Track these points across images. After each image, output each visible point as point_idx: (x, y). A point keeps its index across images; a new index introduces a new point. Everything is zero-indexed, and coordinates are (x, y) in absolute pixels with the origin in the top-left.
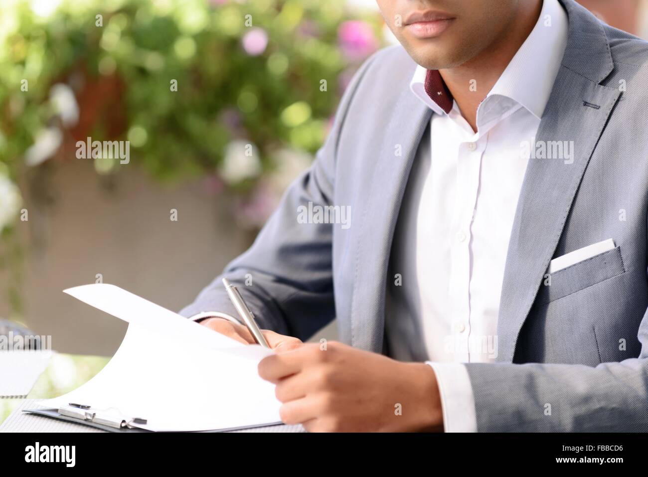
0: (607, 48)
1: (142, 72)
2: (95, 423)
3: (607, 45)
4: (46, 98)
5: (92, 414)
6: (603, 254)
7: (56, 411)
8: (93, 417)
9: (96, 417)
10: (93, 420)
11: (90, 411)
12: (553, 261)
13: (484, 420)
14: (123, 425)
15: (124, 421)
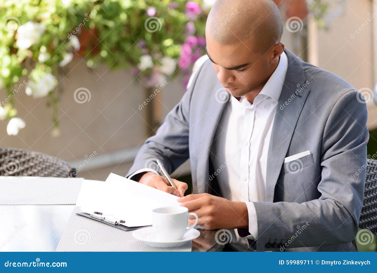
0: (303, 72)
1: (106, 27)
2: (105, 221)
3: (303, 70)
4: (68, 40)
5: (104, 218)
6: (306, 156)
7: (89, 214)
8: (104, 219)
9: (105, 219)
10: (104, 220)
11: (103, 216)
12: (286, 158)
13: (261, 227)
14: (116, 223)
15: (116, 222)
